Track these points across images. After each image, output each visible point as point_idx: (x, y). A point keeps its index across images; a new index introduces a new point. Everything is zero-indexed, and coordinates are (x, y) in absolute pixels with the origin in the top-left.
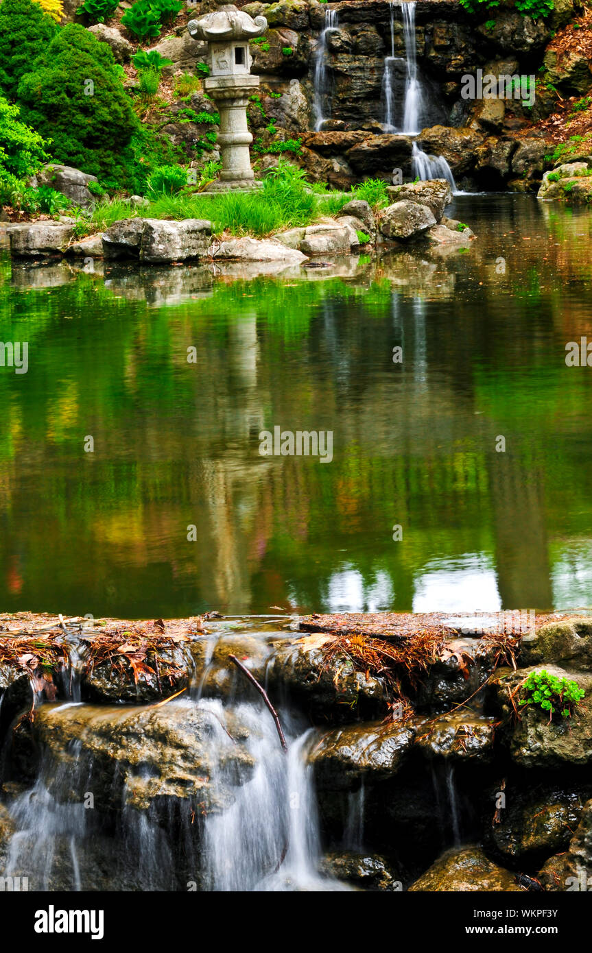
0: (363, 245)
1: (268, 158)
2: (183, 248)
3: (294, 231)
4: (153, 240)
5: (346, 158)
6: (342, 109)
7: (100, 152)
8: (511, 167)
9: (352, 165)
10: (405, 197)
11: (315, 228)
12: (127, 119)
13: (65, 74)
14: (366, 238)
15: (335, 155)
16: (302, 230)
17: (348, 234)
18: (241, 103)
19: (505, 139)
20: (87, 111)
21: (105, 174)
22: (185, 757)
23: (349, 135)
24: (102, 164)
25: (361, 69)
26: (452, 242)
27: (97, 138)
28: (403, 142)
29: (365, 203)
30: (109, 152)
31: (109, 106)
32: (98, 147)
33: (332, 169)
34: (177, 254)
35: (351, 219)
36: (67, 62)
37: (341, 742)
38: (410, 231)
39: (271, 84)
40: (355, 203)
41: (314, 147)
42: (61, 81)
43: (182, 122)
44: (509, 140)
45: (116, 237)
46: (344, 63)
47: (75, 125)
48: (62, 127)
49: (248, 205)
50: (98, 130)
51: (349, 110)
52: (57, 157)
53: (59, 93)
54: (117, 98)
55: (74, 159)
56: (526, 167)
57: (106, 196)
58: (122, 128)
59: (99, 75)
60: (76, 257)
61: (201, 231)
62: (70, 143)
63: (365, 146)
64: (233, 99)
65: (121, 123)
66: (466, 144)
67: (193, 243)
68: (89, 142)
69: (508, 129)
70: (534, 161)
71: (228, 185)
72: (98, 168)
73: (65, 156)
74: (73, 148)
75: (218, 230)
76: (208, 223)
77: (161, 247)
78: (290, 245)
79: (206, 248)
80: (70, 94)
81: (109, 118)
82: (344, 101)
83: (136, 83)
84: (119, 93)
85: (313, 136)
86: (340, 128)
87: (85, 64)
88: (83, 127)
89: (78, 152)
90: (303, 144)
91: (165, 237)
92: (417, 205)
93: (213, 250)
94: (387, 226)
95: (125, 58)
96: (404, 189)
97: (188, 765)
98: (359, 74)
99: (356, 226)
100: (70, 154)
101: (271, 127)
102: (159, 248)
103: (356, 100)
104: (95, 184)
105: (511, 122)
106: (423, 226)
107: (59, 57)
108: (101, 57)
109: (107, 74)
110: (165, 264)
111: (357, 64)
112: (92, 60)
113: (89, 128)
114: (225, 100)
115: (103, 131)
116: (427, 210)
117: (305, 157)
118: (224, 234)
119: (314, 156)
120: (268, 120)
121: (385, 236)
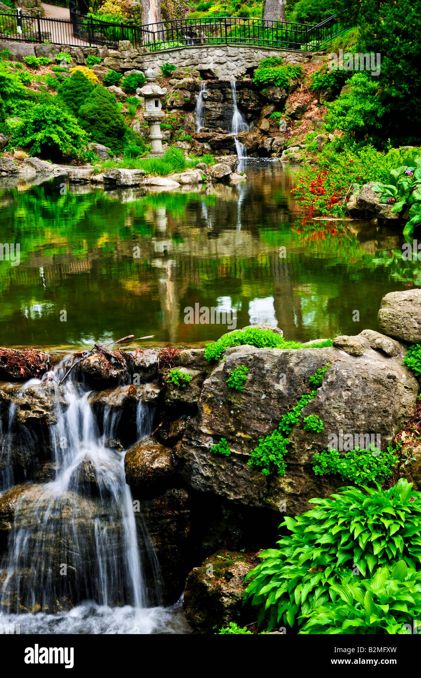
0: (203, 180)
1: (179, 143)
2: (133, 181)
3: (176, 174)
4: (121, 177)
5: (209, 143)
6: (208, 124)
7: (112, 138)
8: (271, 148)
9: (211, 146)
10: (220, 162)
11: (184, 173)
12: (122, 125)
13: (97, 106)
14: (204, 178)
15: (205, 142)
16: (179, 174)
17: (197, 176)
18: (158, 123)
19: (269, 137)
20: (106, 121)
21: (114, 147)
22: (41, 402)
23: (210, 134)
24: (113, 143)
25: (215, 108)
26: (238, 180)
27: (110, 133)
28: (231, 137)
29: (205, 164)
30: (116, 139)
31: (115, 120)
32: (111, 137)
33: (204, 147)
34: (131, 183)
35: (199, 170)
36: (97, 101)
37: (102, 396)
38: (222, 175)
39: (181, 113)
40: (201, 164)
41: (197, 139)
42: (96, 109)
43: (146, 127)
44: (271, 137)
45: (108, 175)
46: (209, 105)
47: (102, 127)
48: (97, 128)
49: (159, 164)
50: (111, 130)
51: (211, 124)
52: (95, 140)
53: (95, 114)
54: (118, 117)
55: (102, 141)
56: (277, 148)
57: (115, 157)
58: (120, 129)
59: (110, 107)
60: (94, 182)
61: (140, 174)
62: (100, 134)
63: (216, 138)
64: (155, 121)
65: (120, 127)
66: (255, 139)
67: (137, 179)
68: (108, 134)
69: (271, 132)
70: (280, 146)
71: (153, 155)
72: (111, 145)
73: (98, 139)
74: (101, 136)
75: (148, 174)
76: (143, 171)
77: (124, 180)
78: (174, 180)
79: (142, 180)
80: (99, 115)
81: (115, 125)
82: (208, 120)
83: (127, 110)
84: (119, 115)
85: (196, 134)
86: (207, 131)
87: (105, 103)
88: (105, 128)
89: (103, 138)
90: (193, 137)
91: (126, 176)
92: (225, 165)
93: (145, 182)
94: (213, 173)
95: (123, 100)
96: (220, 159)
97: (41, 405)
98: (214, 109)
99: (201, 173)
100: (100, 139)
101: (180, 130)
102: (123, 180)
103: (213, 120)
104: (110, 152)
105: (272, 130)
106: (226, 174)
107: (94, 99)
108: (111, 100)
109: (114, 107)
110: (126, 187)
111: (213, 105)
112: (108, 101)
113: (107, 129)
114: (151, 121)
115: (113, 130)
116: (229, 167)
117: (193, 142)
118: (150, 175)
119: (196, 142)
120: (179, 127)
121: (212, 177)
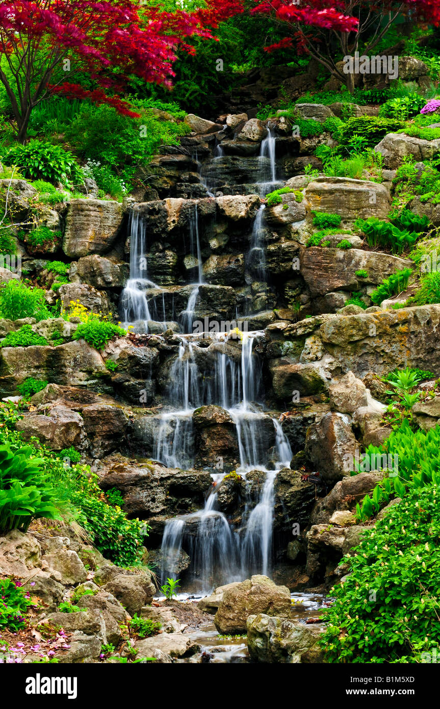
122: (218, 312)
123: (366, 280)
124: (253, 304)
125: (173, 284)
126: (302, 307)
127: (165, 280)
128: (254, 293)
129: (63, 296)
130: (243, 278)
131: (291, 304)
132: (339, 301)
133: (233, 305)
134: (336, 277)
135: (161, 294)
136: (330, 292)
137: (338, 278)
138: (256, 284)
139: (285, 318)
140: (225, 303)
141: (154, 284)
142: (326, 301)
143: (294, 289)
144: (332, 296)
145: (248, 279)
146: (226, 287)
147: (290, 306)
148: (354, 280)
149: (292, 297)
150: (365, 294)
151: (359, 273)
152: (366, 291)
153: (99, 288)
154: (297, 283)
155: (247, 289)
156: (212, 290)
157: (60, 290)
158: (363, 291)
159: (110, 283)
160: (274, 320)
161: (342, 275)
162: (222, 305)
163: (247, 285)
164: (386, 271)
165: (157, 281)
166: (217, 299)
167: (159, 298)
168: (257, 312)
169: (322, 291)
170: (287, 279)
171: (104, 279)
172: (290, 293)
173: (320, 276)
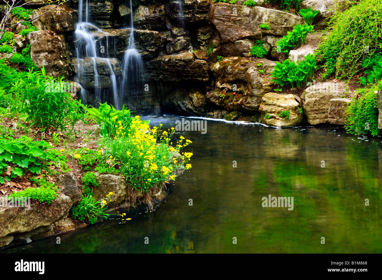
122: (148, 51)
123: (268, 32)
124: (174, 45)
125: (111, 28)
126: (215, 50)
127: (104, 25)
128: (174, 36)
129: (32, 42)
130: (165, 25)
131: (203, 46)
132: (247, 47)
133: (159, 46)
134: (244, 28)
135: (105, 37)
136: (238, 40)
137: (246, 29)
138: (175, 30)
139: (201, 58)
140: (153, 44)
141: (96, 28)
142: (235, 46)
143: (205, 34)
144: (241, 43)
145: (169, 26)
146: (154, 32)
147: (202, 48)
148: (258, 31)
149: (203, 40)
150: (266, 42)
151: (263, 26)
152: (266, 40)
153: (58, 33)
154: (207, 30)
155: (169, 33)
156: (144, 34)
157: (29, 36)
158: (264, 39)
159: (66, 28)
160: (194, 60)
161: (248, 27)
162: (151, 46)
163: (168, 30)
164: (283, 25)
165: (98, 25)
166: (147, 41)
167: (104, 40)
168: (177, 52)
169: (232, 38)
170: (200, 27)
171: (61, 26)
172: (202, 38)
173: (230, 26)
